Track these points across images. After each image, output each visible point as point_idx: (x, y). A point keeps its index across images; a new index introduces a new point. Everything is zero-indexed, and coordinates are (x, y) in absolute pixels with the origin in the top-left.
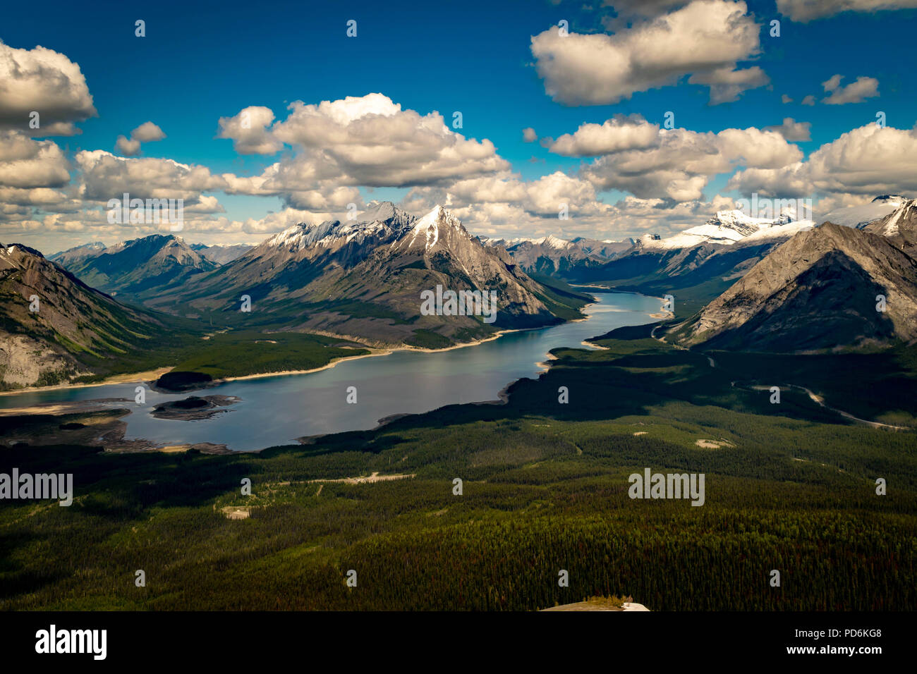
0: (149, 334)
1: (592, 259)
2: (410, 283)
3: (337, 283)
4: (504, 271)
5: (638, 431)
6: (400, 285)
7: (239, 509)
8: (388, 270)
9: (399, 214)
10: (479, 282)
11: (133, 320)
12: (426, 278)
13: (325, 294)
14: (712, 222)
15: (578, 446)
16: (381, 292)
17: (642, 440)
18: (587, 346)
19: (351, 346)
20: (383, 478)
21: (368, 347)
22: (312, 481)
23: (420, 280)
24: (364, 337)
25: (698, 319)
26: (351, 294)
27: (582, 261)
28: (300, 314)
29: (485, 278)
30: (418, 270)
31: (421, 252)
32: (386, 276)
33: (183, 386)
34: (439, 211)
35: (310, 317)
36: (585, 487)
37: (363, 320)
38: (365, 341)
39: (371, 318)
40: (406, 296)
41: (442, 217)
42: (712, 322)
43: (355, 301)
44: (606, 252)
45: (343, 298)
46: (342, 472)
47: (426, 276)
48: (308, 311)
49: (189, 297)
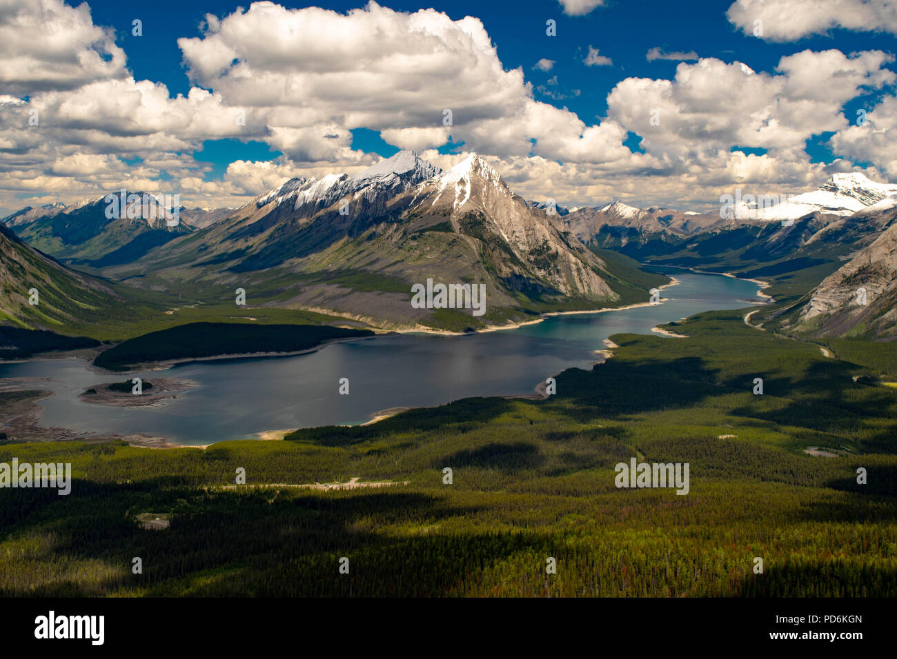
0: (96, 304)
1: (670, 233)
2: (432, 250)
3: (339, 249)
4: (553, 237)
5: (724, 434)
6: (418, 252)
7: (160, 517)
8: (405, 233)
9: (423, 166)
10: (522, 251)
11: (79, 287)
12: (453, 243)
13: (323, 263)
14: (826, 187)
15: (639, 450)
16: (394, 261)
17: (729, 444)
18: (660, 333)
19: (349, 325)
20: (364, 485)
21: (372, 327)
22: (267, 486)
23: (444, 246)
24: (369, 315)
25: (808, 301)
26: (356, 263)
27: (658, 234)
28: (291, 287)
29: (530, 246)
30: (442, 234)
31: (448, 212)
32: (401, 241)
33: (127, 366)
34: (473, 161)
35: (302, 290)
36: (644, 500)
37: (368, 295)
38: (369, 320)
39: (379, 292)
40: (426, 266)
41: (477, 168)
42: (826, 304)
43: (361, 271)
44: (689, 226)
45: (345, 268)
46: (309, 475)
47: (453, 241)
48: (300, 283)
49: (158, 266)
